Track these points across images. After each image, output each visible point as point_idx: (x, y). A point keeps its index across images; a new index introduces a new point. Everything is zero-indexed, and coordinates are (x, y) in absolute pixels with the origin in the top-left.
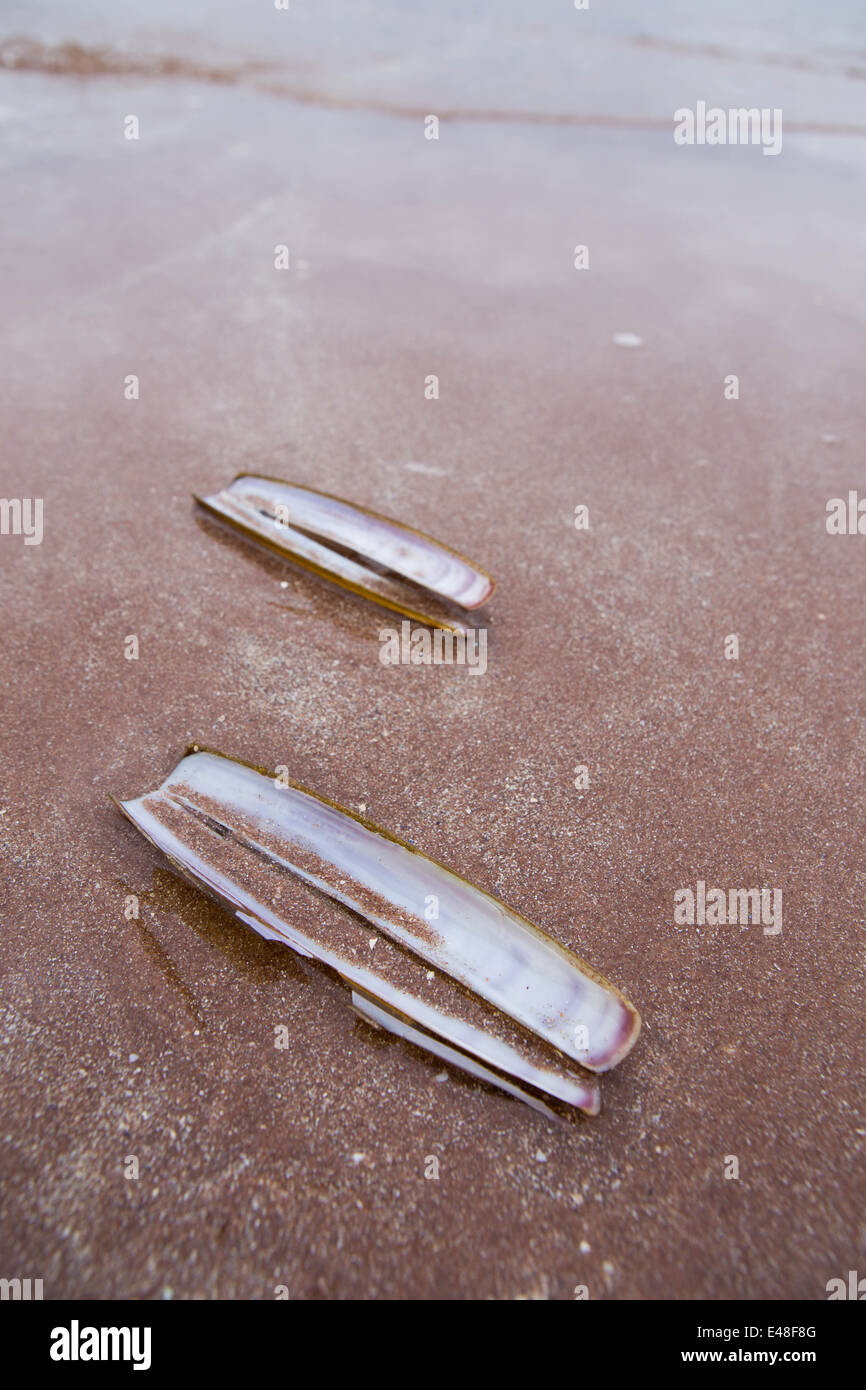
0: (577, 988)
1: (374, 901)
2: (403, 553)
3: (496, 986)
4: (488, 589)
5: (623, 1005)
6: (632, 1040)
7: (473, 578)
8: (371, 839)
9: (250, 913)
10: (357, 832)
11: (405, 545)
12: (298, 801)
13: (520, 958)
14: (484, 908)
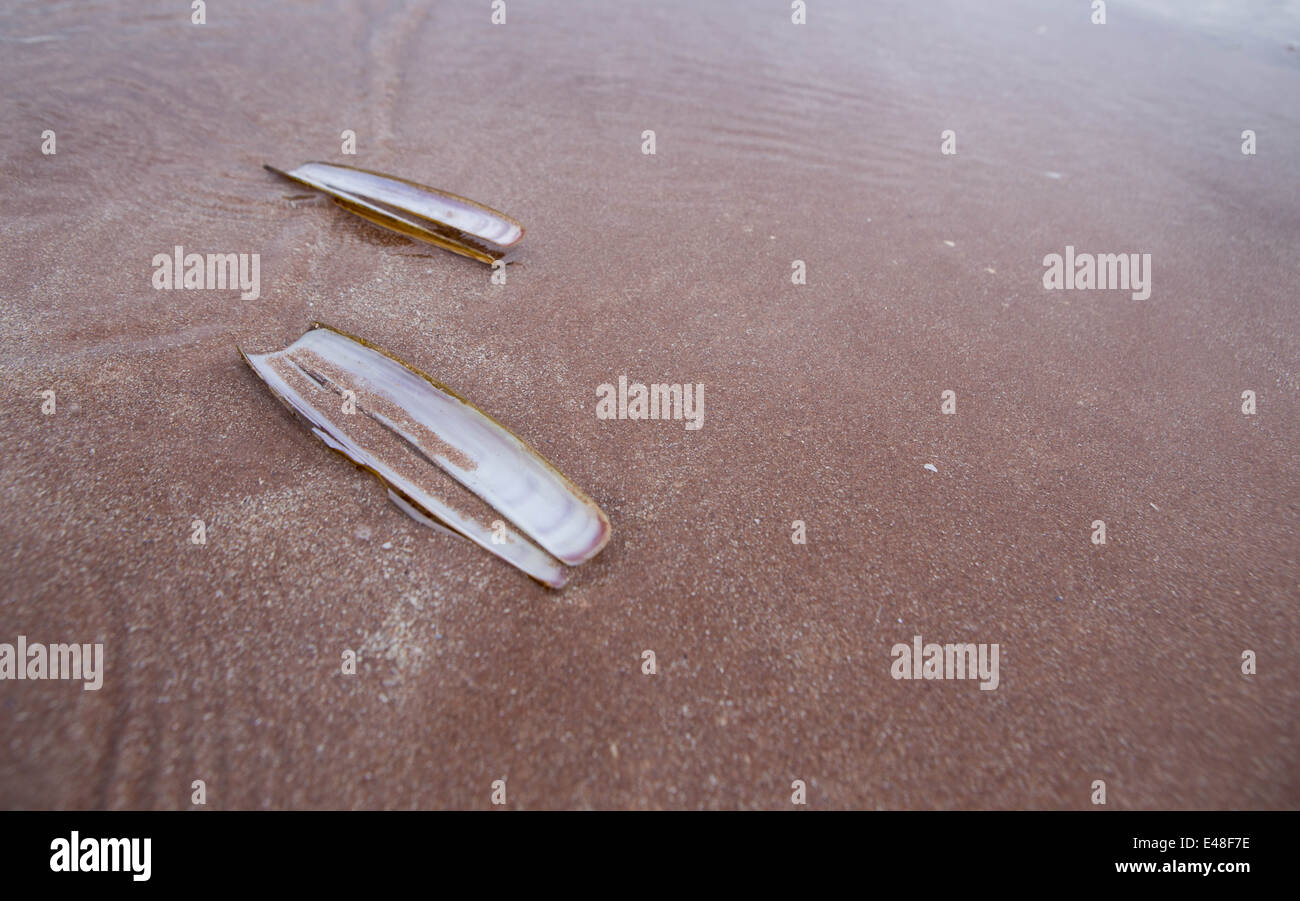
0: (569, 507)
1: (429, 437)
2: (450, 215)
3: (509, 502)
4: (520, 234)
5: (600, 519)
6: (602, 545)
7: (508, 228)
9: (323, 429)
11: (452, 210)
13: (532, 486)
14: (510, 446)
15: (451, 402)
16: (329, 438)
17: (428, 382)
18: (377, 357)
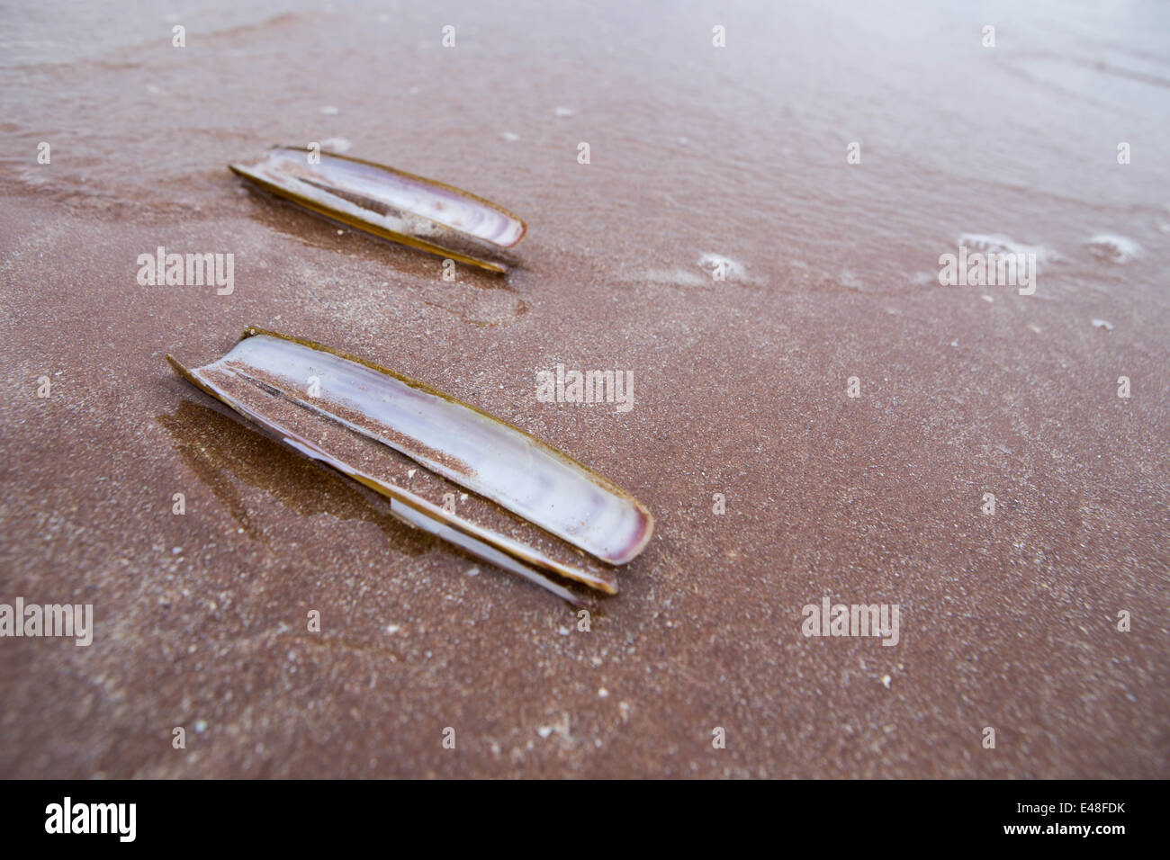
0: (597, 501)
2: (439, 207)
3: (525, 504)
5: (638, 510)
6: (646, 538)
7: (507, 223)
8: (411, 395)
9: (295, 440)
10: (402, 390)
11: (440, 200)
12: (349, 370)
13: (546, 483)
14: (514, 443)
15: (433, 401)
16: (307, 448)
17: (402, 383)
18: (334, 361)
